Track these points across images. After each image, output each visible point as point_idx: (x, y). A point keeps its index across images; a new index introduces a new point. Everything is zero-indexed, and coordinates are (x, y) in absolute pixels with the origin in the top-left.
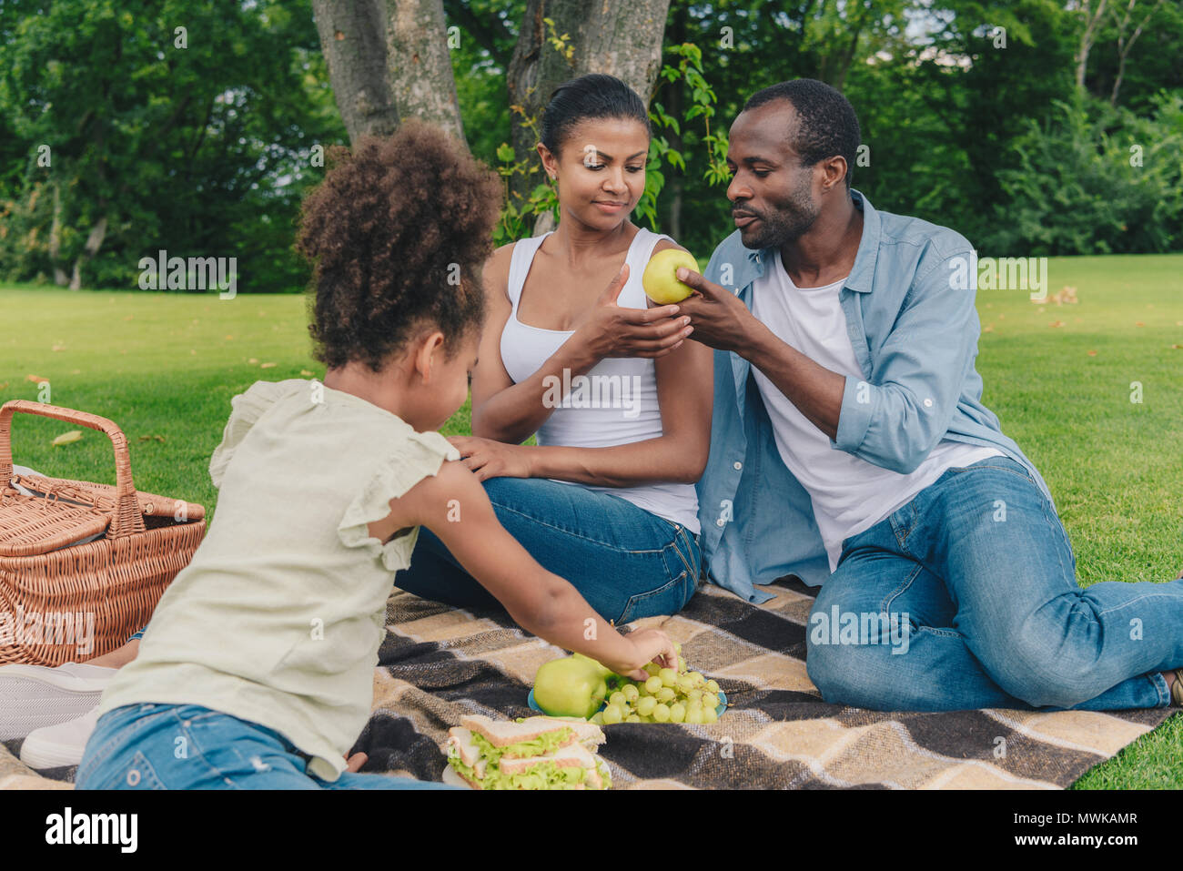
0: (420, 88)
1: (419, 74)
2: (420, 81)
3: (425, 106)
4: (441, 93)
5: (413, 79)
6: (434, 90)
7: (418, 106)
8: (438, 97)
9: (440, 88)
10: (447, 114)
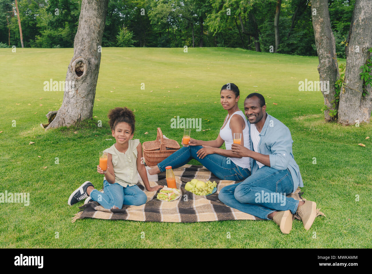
0: (321, 51)
1: (321, 47)
2: (321, 49)
3: (322, 55)
4: (326, 52)
5: (320, 48)
6: (325, 51)
7: (321, 55)
8: (325, 52)
9: (326, 51)
10: (328, 57)
